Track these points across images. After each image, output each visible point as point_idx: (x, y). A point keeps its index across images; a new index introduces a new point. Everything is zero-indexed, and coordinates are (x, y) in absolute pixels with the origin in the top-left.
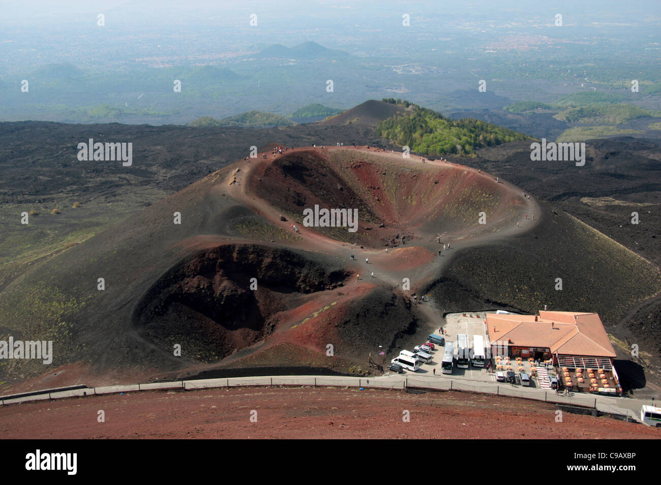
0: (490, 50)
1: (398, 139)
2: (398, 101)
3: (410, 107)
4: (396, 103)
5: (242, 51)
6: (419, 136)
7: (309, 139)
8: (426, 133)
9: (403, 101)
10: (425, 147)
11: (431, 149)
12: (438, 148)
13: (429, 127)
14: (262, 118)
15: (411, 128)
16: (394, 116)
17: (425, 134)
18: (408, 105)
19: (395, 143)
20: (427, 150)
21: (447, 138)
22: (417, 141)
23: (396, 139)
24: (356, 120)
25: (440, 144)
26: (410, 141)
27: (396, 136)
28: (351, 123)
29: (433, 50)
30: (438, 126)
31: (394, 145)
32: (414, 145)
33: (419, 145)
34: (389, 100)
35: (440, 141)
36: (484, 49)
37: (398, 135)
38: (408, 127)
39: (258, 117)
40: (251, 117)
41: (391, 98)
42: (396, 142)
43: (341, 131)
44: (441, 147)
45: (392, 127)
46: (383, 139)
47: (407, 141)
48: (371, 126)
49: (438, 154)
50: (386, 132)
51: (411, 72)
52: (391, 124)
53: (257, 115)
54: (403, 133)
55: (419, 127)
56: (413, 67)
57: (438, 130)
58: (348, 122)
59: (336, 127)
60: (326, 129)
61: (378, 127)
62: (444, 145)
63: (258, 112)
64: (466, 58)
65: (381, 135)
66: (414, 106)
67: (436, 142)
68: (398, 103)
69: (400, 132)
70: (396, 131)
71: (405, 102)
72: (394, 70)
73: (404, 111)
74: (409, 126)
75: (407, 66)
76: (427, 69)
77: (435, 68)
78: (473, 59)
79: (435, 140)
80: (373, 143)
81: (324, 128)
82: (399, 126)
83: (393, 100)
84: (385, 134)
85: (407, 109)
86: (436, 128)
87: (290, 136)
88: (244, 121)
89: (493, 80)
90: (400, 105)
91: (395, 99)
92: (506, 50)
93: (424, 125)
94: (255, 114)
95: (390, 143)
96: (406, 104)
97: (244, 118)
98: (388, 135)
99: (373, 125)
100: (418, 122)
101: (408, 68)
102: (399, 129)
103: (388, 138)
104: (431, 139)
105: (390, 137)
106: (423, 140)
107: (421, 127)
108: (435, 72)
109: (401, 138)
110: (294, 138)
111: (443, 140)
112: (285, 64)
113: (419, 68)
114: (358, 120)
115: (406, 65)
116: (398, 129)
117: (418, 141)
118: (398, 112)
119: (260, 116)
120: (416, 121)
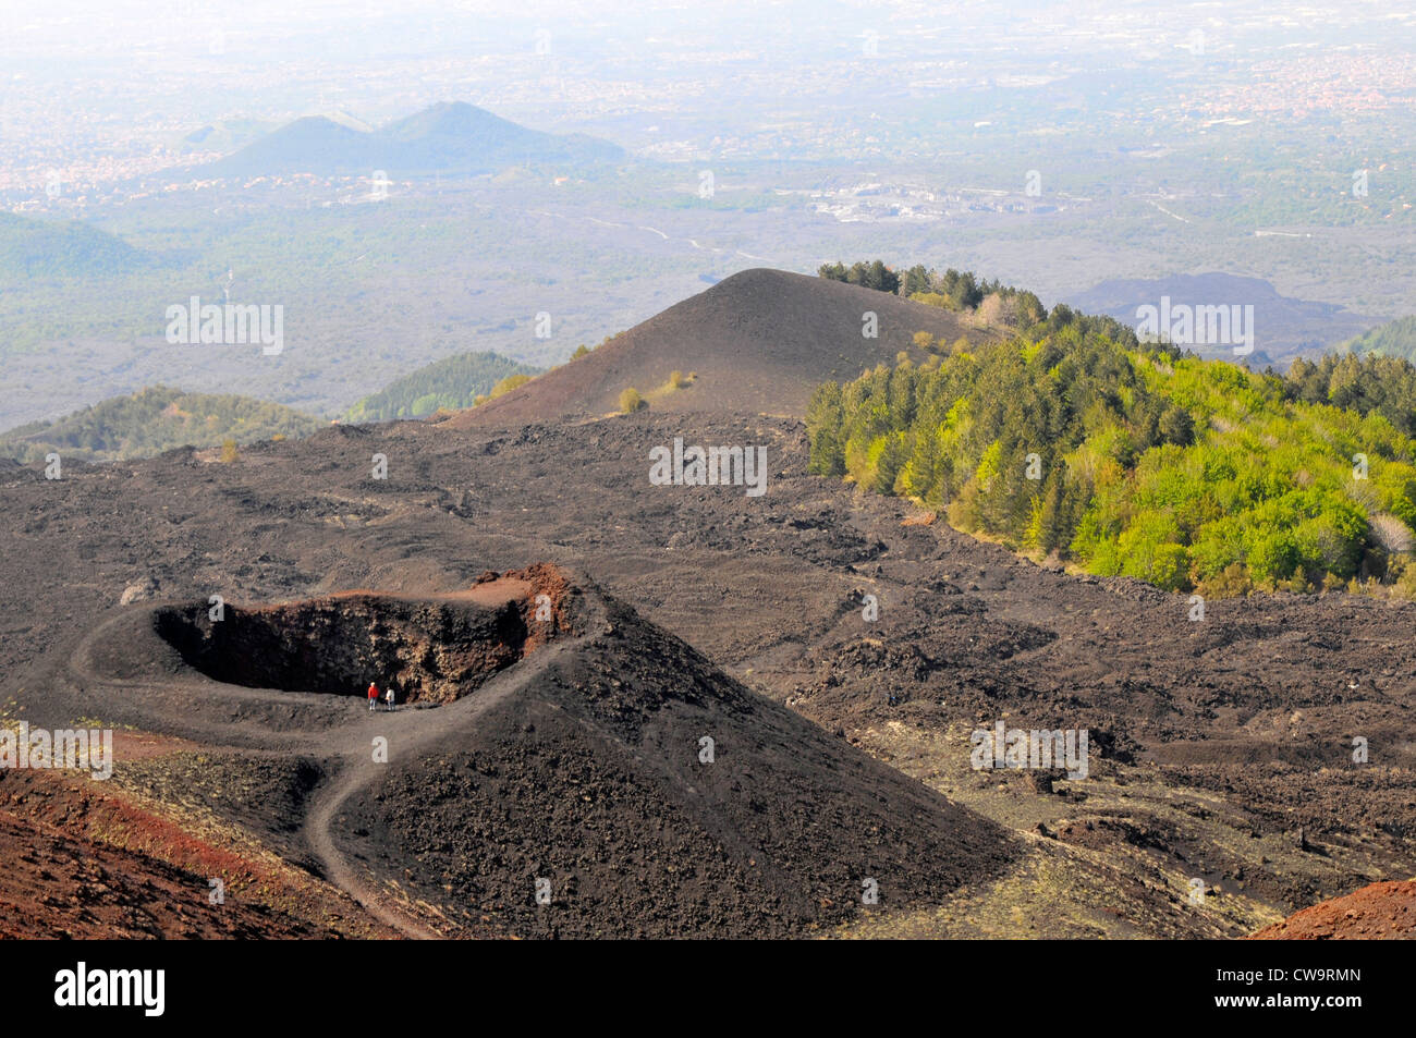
0: (1223, 115)
1: (965, 491)
2: (911, 274)
3: (990, 305)
4: (902, 289)
5: (163, 152)
6: (1111, 467)
7: (370, 512)
8: (1158, 443)
9: (939, 275)
10: (1165, 539)
11: (1206, 548)
12: (1261, 545)
13: (1163, 406)
14: (197, 422)
15: (1047, 409)
16: (902, 355)
17: (1153, 452)
18: (974, 298)
19: (941, 516)
20: (1183, 561)
21: (1303, 476)
22: (1103, 498)
23: (953, 493)
24: (669, 387)
25: (1263, 510)
26: (1051, 497)
27: (948, 468)
28: (643, 404)
29: (977, 125)
30: (1215, 398)
31: (940, 532)
32: (1083, 530)
33: (1119, 526)
34: (861, 270)
35: (1257, 493)
36: (1196, 114)
37: (962, 463)
38: (1027, 412)
39: (182, 419)
40: (143, 416)
41: (869, 258)
42: (952, 509)
43: (581, 455)
44: (1279, 537)
45: (909, 416)
46: (858, 494)
47: (1035, 501)
48: (766, 421)
49: (1265, 586)
50: (878, 447)
51: (894, 212)
52: (902, 400)
53: (174, 409)
54: (993, 450)
55: (1100, 404)
56: (904, 195)
57: (1218, 420)
58: (623, 402)
59: (551, 435)
60: (489, 449)
61: (816, 421)
62: (1296, 521)
63: (176, 395)
64: (1122, 149)
65: (840, 468)
66: (1011, 301)
67: (1237, 504)
68: (912, 287)
69: (974, 442)
70: (945, 437)
71: (953, 277)
72: (823, 208)
73: (952, 329)
74: (1031, 400)
75: (876, 193)
76: (967, 197)
77: (998, 193)
78: (1158, 154)
79: (1224, 490)
80: (800, 525)
81: (478, 442)
82: (963, 404)
83: (881, 269)
84: (865, 463)
85: (968, 318)
86: (1210, 412)
87: (247, 500)
88: (106, 438)
89: (1258, 233)
90: (922, 299)
91: (899, 265)
92: (1289, 114)
93: (1127, 396)
94: (163, 406)
95: (911, 519)
96: (960, 291)
97: (105, 423)
98: (892, 467)
99: (782, 416)
100: (1082, 379)
101: (880, 200)
102: (965, 426)
103: (889, 490)
104: (1195, 483)
105: (905, 479)
106: (1143, 489)
107: (1114, 402)
108: (1000, 209)
109: (986, 487)
110: (269, 507)
111: (1280, 489)
112: (347, 200)
113: (931, 197)
114: (683, 386)
115: (871, 186)
116: (958, 427)
117: (1108, 503)
118: (921, 338)
119: (188, 415)
120: (1071, 374)
